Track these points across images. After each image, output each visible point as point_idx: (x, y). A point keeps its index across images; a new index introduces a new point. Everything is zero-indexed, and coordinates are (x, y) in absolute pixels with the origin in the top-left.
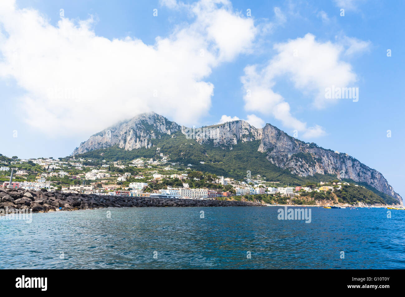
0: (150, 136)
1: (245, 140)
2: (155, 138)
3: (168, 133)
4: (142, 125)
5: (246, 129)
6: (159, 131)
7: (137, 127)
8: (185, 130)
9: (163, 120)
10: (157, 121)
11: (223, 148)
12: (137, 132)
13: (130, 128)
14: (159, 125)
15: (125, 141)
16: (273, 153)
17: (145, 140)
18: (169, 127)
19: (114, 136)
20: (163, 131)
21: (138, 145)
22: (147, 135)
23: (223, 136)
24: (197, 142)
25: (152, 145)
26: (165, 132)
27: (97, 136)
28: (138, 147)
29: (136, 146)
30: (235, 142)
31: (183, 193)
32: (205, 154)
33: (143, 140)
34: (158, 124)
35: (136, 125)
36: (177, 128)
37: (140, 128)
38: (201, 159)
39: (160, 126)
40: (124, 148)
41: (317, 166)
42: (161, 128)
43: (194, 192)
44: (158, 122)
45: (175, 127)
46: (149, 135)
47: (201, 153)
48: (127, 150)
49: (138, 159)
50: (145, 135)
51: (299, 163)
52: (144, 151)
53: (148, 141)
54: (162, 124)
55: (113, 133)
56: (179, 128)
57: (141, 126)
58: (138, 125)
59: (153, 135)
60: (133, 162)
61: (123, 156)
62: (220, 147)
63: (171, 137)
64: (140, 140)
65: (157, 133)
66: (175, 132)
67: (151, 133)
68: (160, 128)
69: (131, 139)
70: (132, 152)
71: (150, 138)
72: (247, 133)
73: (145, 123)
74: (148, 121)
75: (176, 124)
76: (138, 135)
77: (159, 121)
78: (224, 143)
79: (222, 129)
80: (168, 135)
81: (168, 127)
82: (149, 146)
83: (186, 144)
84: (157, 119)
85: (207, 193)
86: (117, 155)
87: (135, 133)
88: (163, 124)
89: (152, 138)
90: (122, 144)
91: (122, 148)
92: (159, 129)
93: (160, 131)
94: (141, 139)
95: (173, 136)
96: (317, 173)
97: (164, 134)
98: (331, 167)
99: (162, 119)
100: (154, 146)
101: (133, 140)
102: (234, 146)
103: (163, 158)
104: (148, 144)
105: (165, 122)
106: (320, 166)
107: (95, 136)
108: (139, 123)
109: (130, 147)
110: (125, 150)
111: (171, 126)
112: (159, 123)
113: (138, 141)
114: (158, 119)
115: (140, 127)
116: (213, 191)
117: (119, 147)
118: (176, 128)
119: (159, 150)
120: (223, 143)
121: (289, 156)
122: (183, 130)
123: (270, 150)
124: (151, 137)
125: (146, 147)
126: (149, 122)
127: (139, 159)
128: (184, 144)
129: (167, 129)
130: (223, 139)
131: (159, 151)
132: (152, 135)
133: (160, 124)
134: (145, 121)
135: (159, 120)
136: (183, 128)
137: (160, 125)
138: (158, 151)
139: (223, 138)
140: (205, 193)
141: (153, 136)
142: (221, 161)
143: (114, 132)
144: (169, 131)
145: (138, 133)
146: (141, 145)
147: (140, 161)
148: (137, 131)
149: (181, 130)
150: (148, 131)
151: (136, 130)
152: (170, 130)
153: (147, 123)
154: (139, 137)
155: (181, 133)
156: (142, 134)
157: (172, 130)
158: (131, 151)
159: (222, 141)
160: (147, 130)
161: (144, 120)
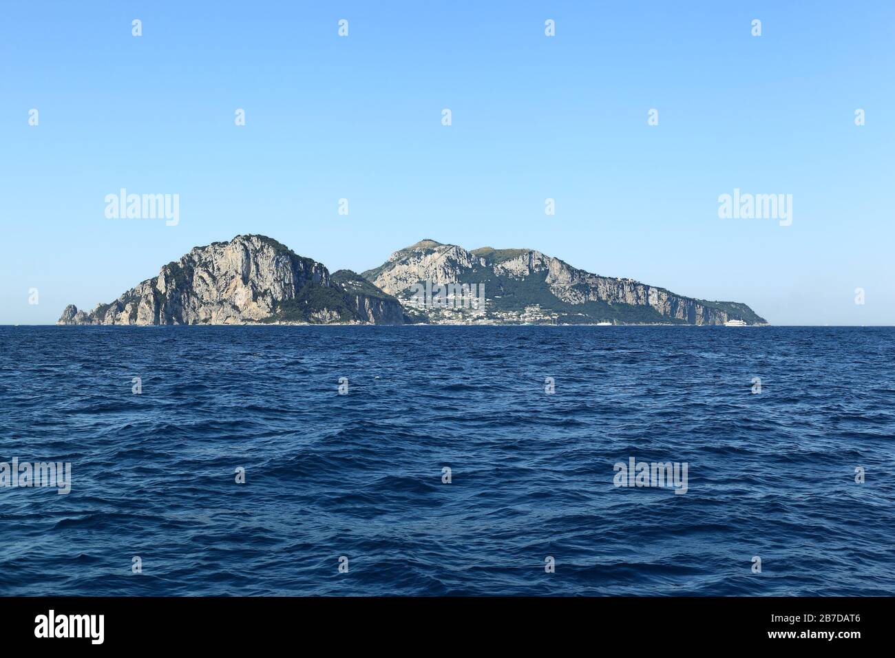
1: (537, 270)
3: (469, 267)
4: (449, 263)
5: (539, 259)
9: (464, 253)
13: (438, 265)
16: (555, 285)
18: (470, 259)
24: (495, 273)
30: (527, 273)
33: (451, 276)
34: (461, 259)
41: (591, 295)
45: (475, 259)
46: (455, 271)
50: (452, 271)
51: (574, 293)
53: (455, 277)
54: (464, 258)
56: (479, 261)
59: (458, 271)
64: (448, 277)
65: (461, 268)
66: (476, 265)
67: (456, 269)
71: (456, 273)
72: (539, 263)
77: (461, 255)
78: (518, 274)
80: (470, 269)
92: (462, 263)
93: (463, 265)
95: (474, 270)
96: (589, 301)
98: (605, 294)
101: (444, 277)
102: (525, 277)
105: (466, 254)
106: (594, 294)
111: (472, 258)
114: (460, 253)
121: (567, 287)
123: (554, 281)
129: (468, 262)
149: (481, 262)
150: (454, 268)
154: (448, 274)
156: (450, 271)
159: (516, 273)
160: (453, 266)
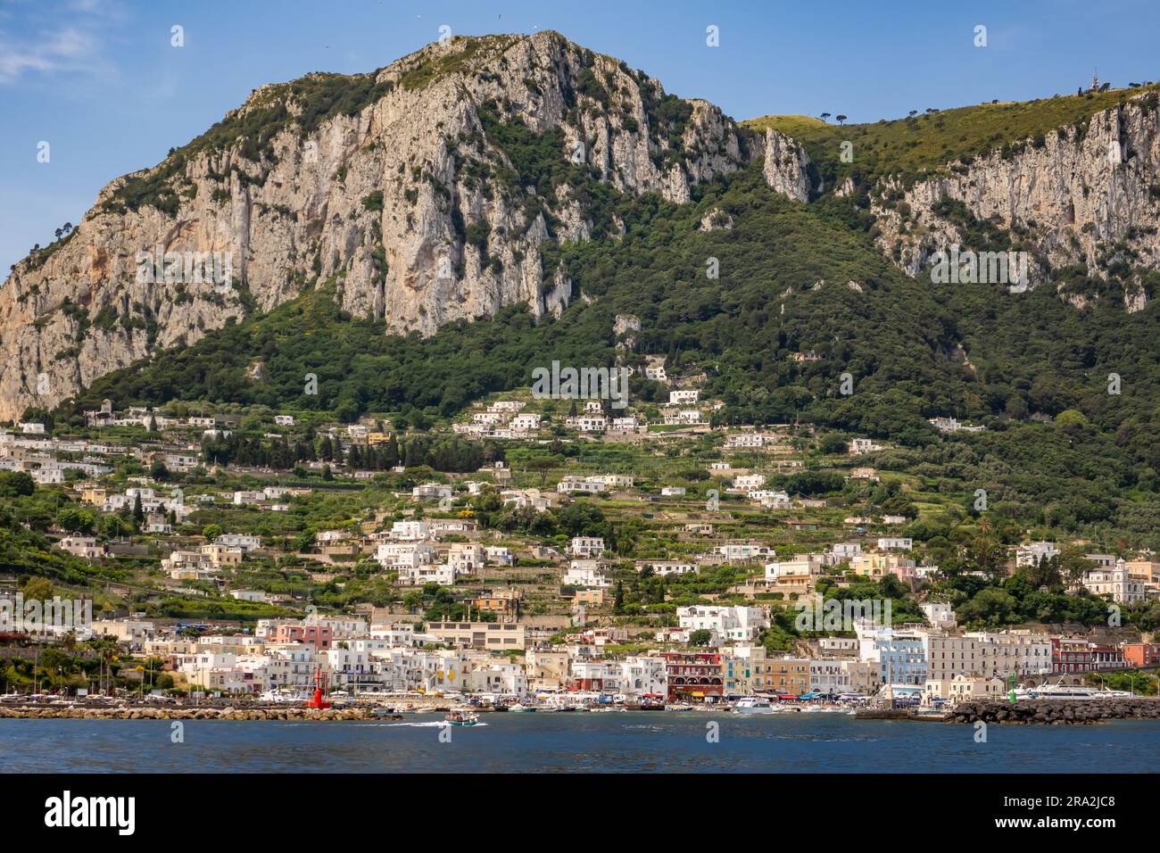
0: (552, 223)
2: (586, 237)
3: (666, 195)
4: (490, 148)
6: (602, 181)
7: (459, 162)
8: (788, 161)
9: (626, 92)
10: (586, 106)
11: (1079, 302)
12: (457, 199)
13: (402, 170)
14: (603, 133)
15: (377, 268)
17: (518, 258)
18: (676, 145)
19: (265, 210)
20: (631, 182)
21: (476, 299)
22: (531, 218)
23: (1078, 204)
24: (887, 253)
25: (575, 294)
26: (646, 184)
27: (136, 211)
28: (480, 313)
29: (462, 300)
31: (938, 655)
32: (949, 348)
33: (507, 256)
34: (597, 128)
35: (450, 149)
36: (733, 148)
37: (478, 171)
38: (933, 397)
39: (611, 142)
40: (376, 324)
42: (617, 155)
43: (990, 650)
44: (595, 115)
45: (715, 139)
46: (546, 217)
47: (926, 347)
48: (403, 334)
49: (498, 405)
50: (520, 218)
52: (527, 340)
53: (543, 266)
54: (625, 127)
55: (253, 188)
56: (744, 152)
57: (481, 149)
58: (465, 150)
59: (571, 216)
60: (471, 422)
61: (391, 383)
62: (1054, 294)
63: (699, 224)
64: (484, 262)
65: (596, 199)
66: (724, 183)
67: (553, 203)
68: (610, 155)
69: (427, 253)
70: (443, 353)
71: (553, 235)
73: (502, 121)
74: (520, 107)
75: (723, 120)
76: (468, 221)
77: (599, 105)
78: (1083, 258)
79: (1070, 154)
80: (675, 207)
81: (665, 145)
82: (554, 303)
83: (817, 287)
84: (583, 90)
85: (1050, 652)
86: (350, 371)
87: (445, 212)
88: (632, 127)
89: (562, 240)
90: (364, 288)
91: (363, 315)
92: (601, 161)
93: (610, 176)
94: (494, 246)
95: (714, 222)
97: (643, 201)
99: (620, 84)
100: (586, 299)
101: (441, 263)
103: (675, 397)
104: (546, 291)
105: (646, 109)
107: (124, 213)
108: (467, 133)
109: (423, 312)
110: (389, 332)
111: (689, 140)
112: (600, 122)
113: (471, 267)
114: (588, 87)
115: (477, 158)
116: (1076, 640)
117: (346, 307)
118: (722, 152)
119: (629, 330)
120: (1075, 261)
122: (777, 163)
124: (560, 232)
125: (536, 309)
126: (532, 114)
127: (510, 406)
128: (806, 288)
129: (657, 160)
130: (1077, 228)
131: (629, 342)
132: (563, 216)
133: (609, 125)
134: (500, 106)
135: (603, 97)
136: (777, 150)
137: (611, 132)
138: (623, 338)
139: (1072, 220)
140: (1041, 652)
141: (573, 224)
142: (1071, 402)
143: (260, 182)
144: (676, 175)
145: (465, 208)
146: (496, 297)
147: (522, 416)
148: (462, 190)
149: (762, 160)
150: (531, 190)
151: (450, 187)
152: (684, 168)
153: (520, 122)
154: (479, 236)
155: (766, 185)
156: (496, 214)
157: (695, 172)
158: (434, 341)
159: (1067, 246)
160: (525, 182)
161: (490, 105)
